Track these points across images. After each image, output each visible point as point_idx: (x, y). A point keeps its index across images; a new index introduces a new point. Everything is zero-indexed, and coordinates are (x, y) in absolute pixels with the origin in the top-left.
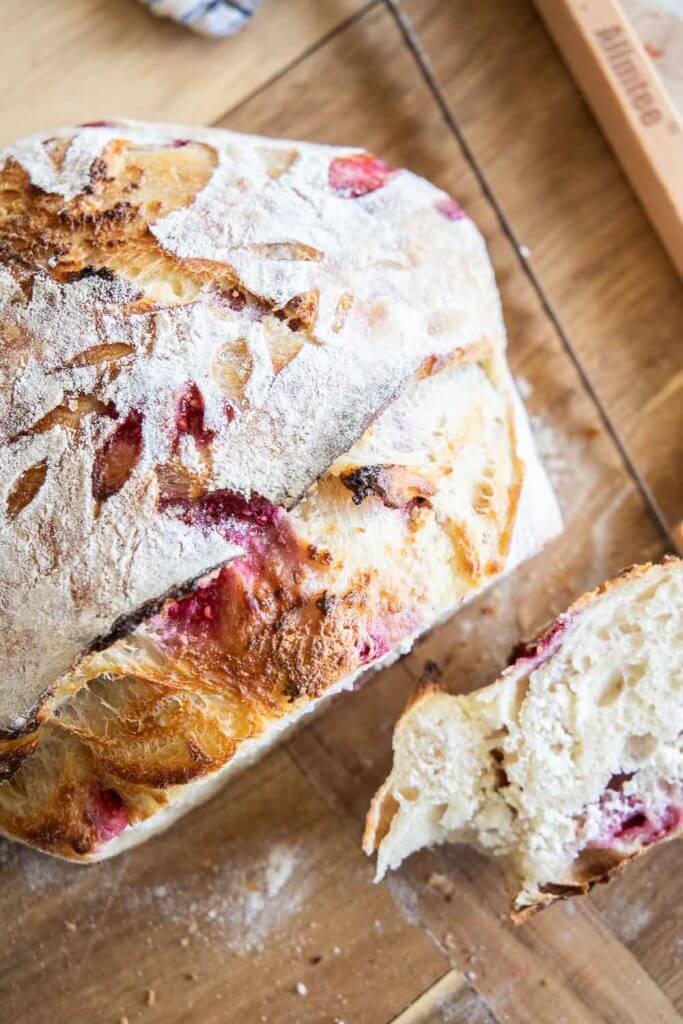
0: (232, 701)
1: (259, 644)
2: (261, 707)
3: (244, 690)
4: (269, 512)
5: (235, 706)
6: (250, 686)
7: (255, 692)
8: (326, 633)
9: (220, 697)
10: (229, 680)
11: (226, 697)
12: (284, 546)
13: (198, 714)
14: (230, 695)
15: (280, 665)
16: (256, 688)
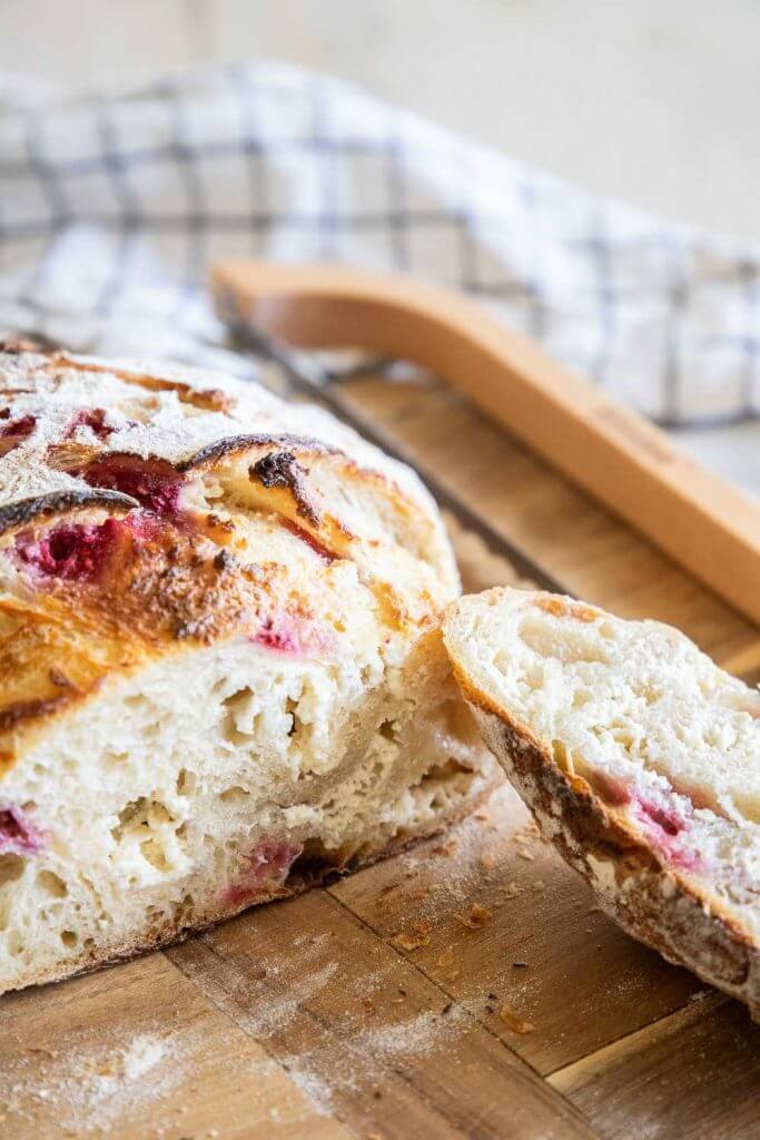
0: (107, 637)
1: (145, 585)
2: (139, 642)
3: (123, 626)
4: (168, 495)
5: (110, 642)
6: (129, 622)
7: (135, 629)
8: (223, 587)
9: (95, 634)
10: (106, 616)
11: (100, 633)
12: (182, 524)
13: (67, 648)
14: (105, 632)
15: (166, 605)
16: (137, 624)
